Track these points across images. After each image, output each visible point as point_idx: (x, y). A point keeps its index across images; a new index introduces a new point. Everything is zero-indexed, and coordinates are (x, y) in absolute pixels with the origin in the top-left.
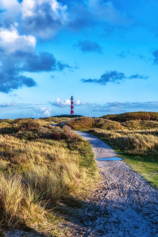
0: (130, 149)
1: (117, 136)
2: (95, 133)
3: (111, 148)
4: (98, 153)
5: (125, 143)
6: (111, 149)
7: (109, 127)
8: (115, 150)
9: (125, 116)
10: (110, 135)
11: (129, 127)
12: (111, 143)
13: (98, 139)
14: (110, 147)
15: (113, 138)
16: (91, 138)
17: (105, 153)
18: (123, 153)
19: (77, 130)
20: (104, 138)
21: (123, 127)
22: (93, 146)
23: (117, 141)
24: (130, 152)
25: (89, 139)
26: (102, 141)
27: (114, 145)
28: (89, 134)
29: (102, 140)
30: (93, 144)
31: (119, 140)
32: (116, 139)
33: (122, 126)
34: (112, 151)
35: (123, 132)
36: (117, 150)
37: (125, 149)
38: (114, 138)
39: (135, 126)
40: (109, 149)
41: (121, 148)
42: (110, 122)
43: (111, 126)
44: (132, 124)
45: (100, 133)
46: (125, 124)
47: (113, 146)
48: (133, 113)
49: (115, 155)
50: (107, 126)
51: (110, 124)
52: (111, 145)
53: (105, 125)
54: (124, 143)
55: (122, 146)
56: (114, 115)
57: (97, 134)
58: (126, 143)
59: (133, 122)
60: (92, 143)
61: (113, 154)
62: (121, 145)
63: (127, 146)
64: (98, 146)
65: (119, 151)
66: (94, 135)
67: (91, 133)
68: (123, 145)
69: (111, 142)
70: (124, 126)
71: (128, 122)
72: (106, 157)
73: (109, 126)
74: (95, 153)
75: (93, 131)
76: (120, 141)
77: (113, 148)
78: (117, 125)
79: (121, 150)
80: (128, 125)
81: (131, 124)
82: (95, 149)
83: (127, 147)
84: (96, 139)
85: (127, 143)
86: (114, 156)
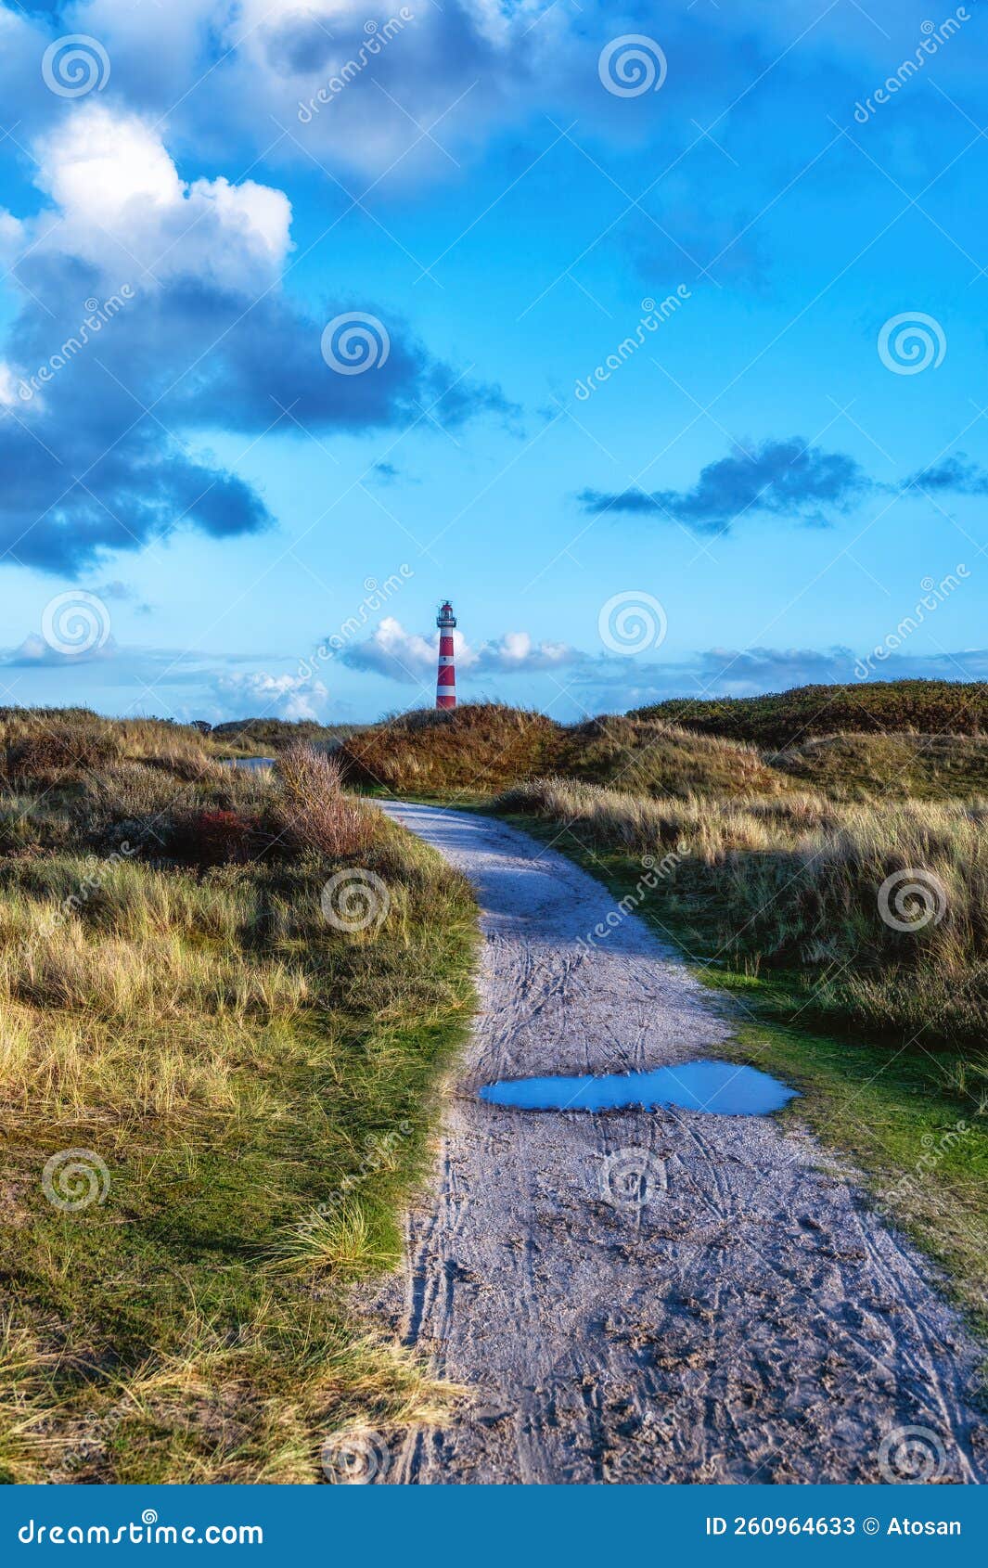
0: (865, 967)
1: (736, 843)
2: (547, 814)
3: (669, 949)
4: (524, 1006)
5: (811, 902)
6: (667, 959)
7: (674, 775)
8: (712, 966)
9: (797, 710)
10: (670, 831)
11: (832, 781)
12: (674, 903)
13: (564, 866)
14: (666, 940)
15: (700, 861)
16: (503, 859)
17: (604, 1008)
18: (791, 1012)
19: (411, 794)
20: (614, 858)
21: (780, 782)
22: (502, 925)
23: (738, 878)
24: (870, 995)
25: (487, 860)
26: (599, 884)
27: (698, 922)
28: (497, 826)
29: (596, 873)
30: (503, 908)
31: (752, 879)
32: (724, 864)
33: (770, 773)
34: (682, 978)
35: (788, 813)
36: (729, 977)
37: (816, 957)
38: (710, 856)
39: (875, 776)
40: (655, 953)
41: (772, 949)
42: (676, 744)
43: (686, 772)
44: (852, 757)
45: (584, 819)
46: (800, 759)
47: (696, 934)
48: (852, 688)
49: (713, 1031)
50: (657, 770)
51: (680, 758)
52: (677, 921)
53: (636, 765)
54: (797, 902)
55: (783, 929)
56: (713, 704)
57: (562, 821)
58: (822, 900)
59: (865, 746)
60: (494, 894)
61: (686, 1020)
62: (772, 925)
63: (837, 930)
64: (544, 932)
65: (754, 981)
66: (536, 837)
67: (516, 817)
68: (792, 920)
69: (681, 892)
70: (790, 773)
71: (821, 745)
72: (598, 1053)
73: (669, 769)
74: (485, 1004)
75: (536, 803)
76: (764, 884)
77: (692, 954)
78: (735, 766)
79: (768, 966)
80: (821, 765)
81: (844, 754)
82: (513, 951)
83: (833, 942)
84: (544, 863)
85: (829, 903)
86: (692, 1039)
